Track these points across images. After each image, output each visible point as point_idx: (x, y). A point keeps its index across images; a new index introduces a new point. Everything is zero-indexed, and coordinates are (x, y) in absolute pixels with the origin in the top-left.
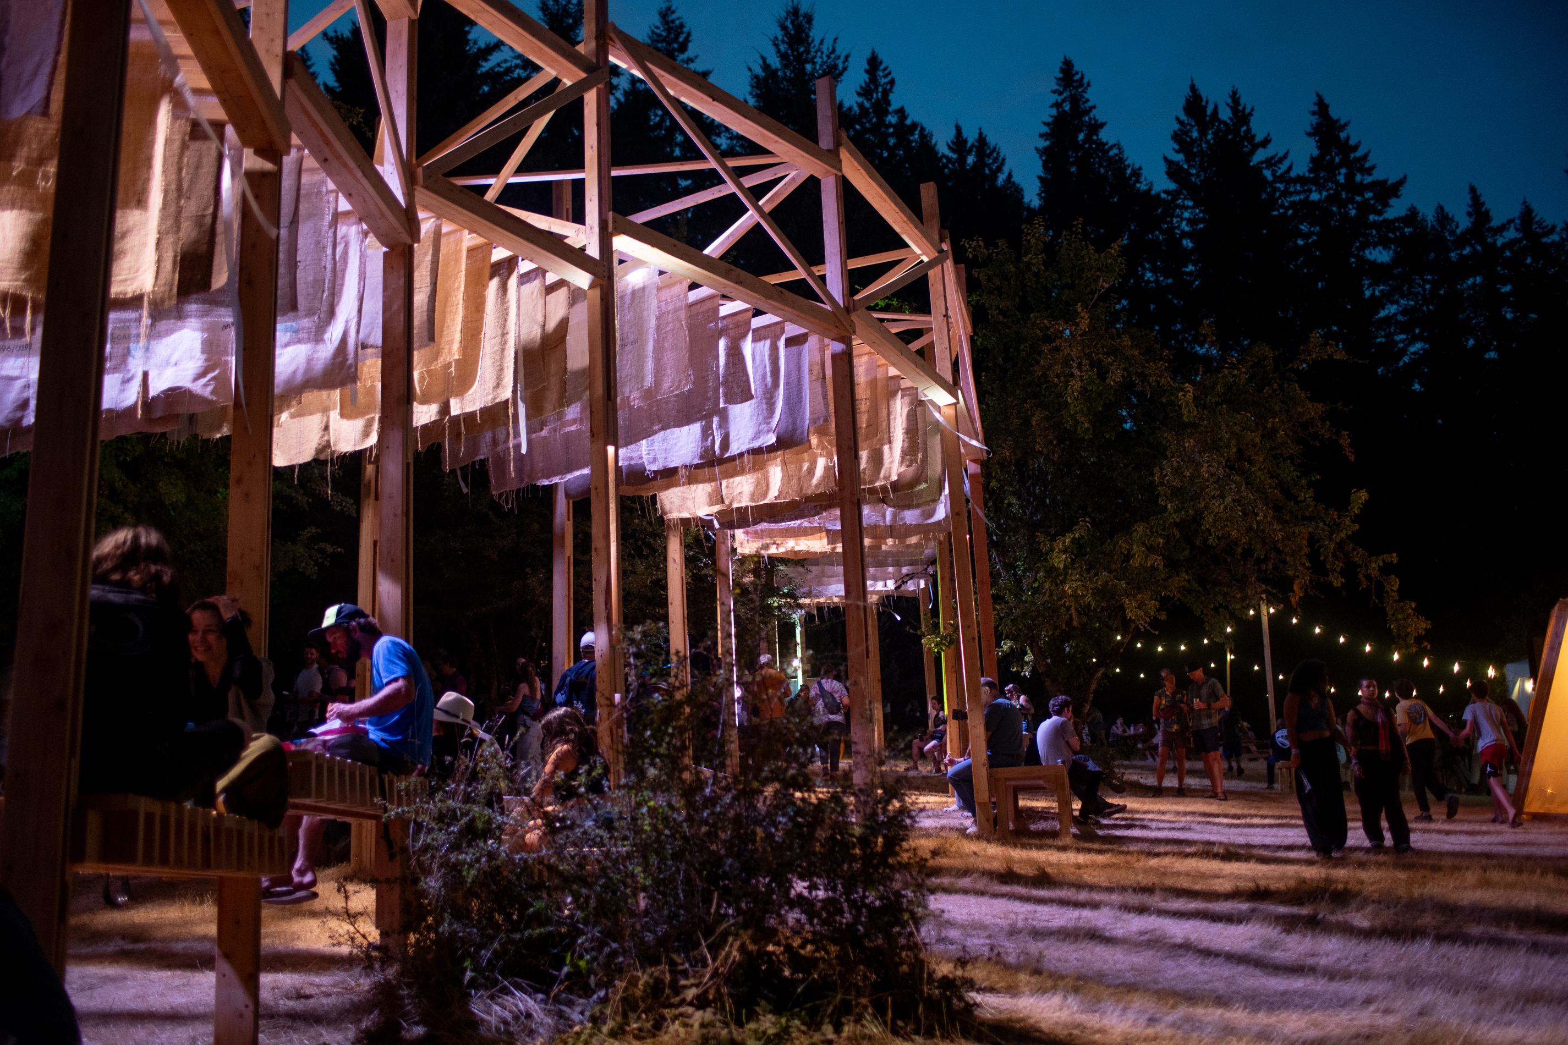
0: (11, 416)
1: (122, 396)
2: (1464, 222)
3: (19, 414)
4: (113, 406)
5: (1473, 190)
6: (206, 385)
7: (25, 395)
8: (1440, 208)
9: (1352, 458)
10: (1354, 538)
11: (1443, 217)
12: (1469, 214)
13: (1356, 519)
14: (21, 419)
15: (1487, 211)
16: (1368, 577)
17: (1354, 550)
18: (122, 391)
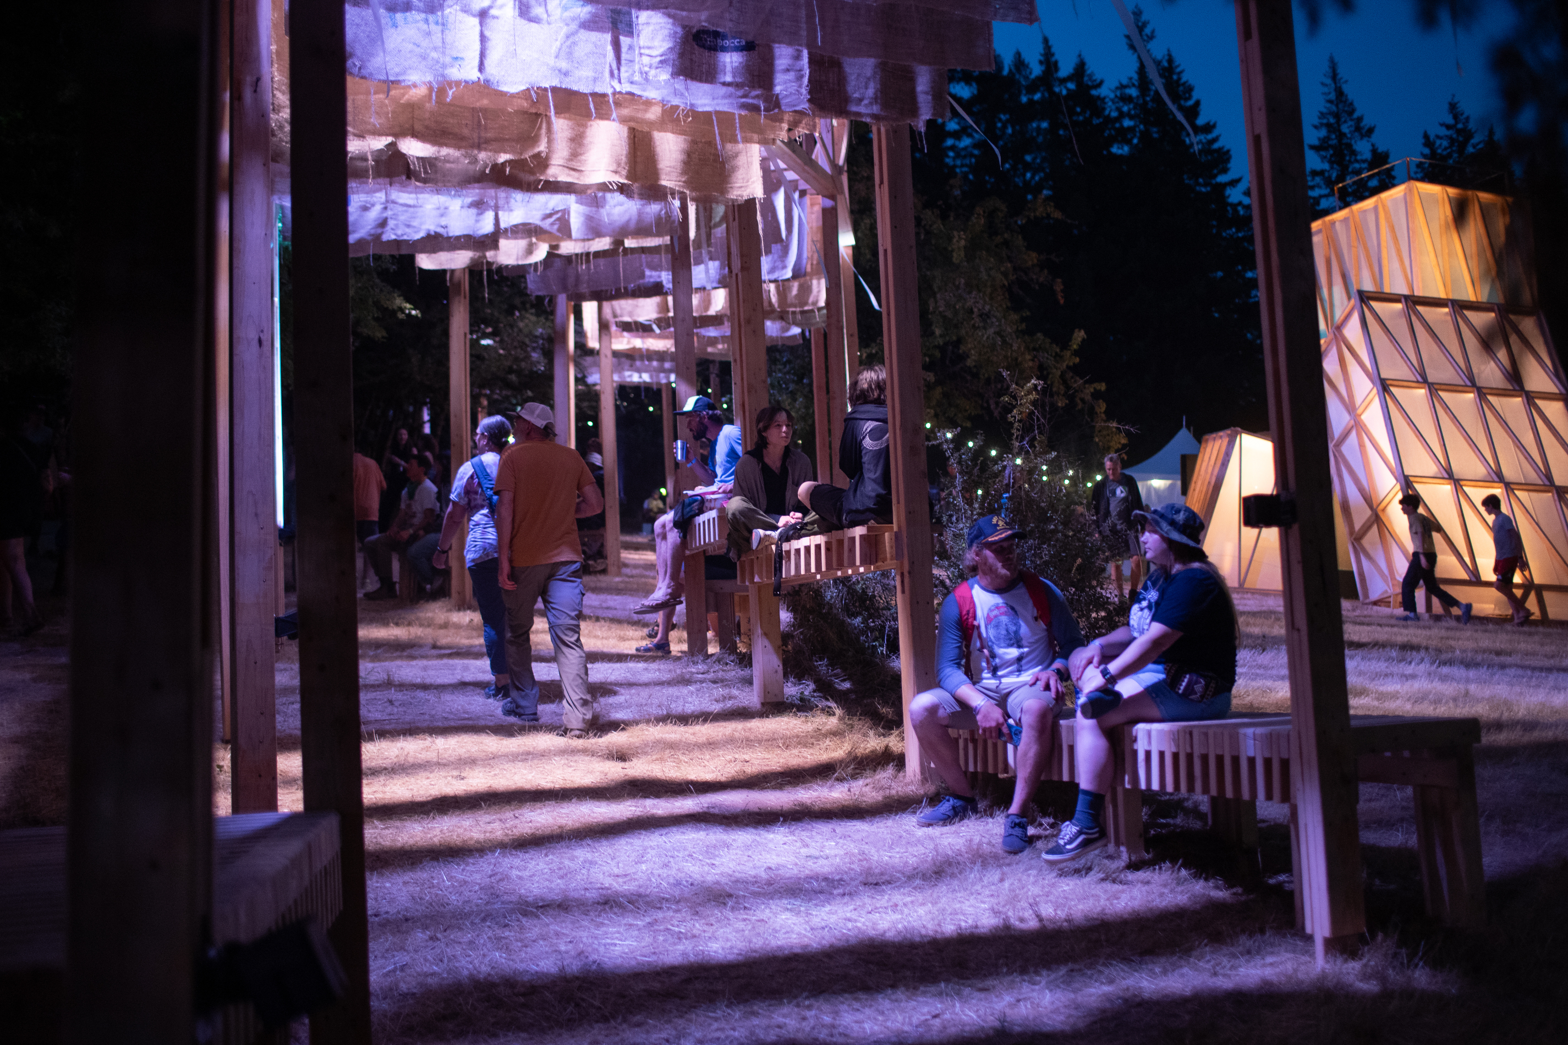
0: (373, 232)
1: (478, 225)
2: (1036, 70)
3: (379, 231)
4: (471, 233)
5: (1046, 41)
6: (552, 224)
7: (385, 215)
8: (1018, 54)
9: (1062, 302)
10: (1074, 369)
11: (1020, 63)
12: (1041, 62)
13: (1076, 353)
14: (382, 233)
15: (1056, 63)
16: (1082, 400)
17: (1072, 377)
18: (477, 221)
